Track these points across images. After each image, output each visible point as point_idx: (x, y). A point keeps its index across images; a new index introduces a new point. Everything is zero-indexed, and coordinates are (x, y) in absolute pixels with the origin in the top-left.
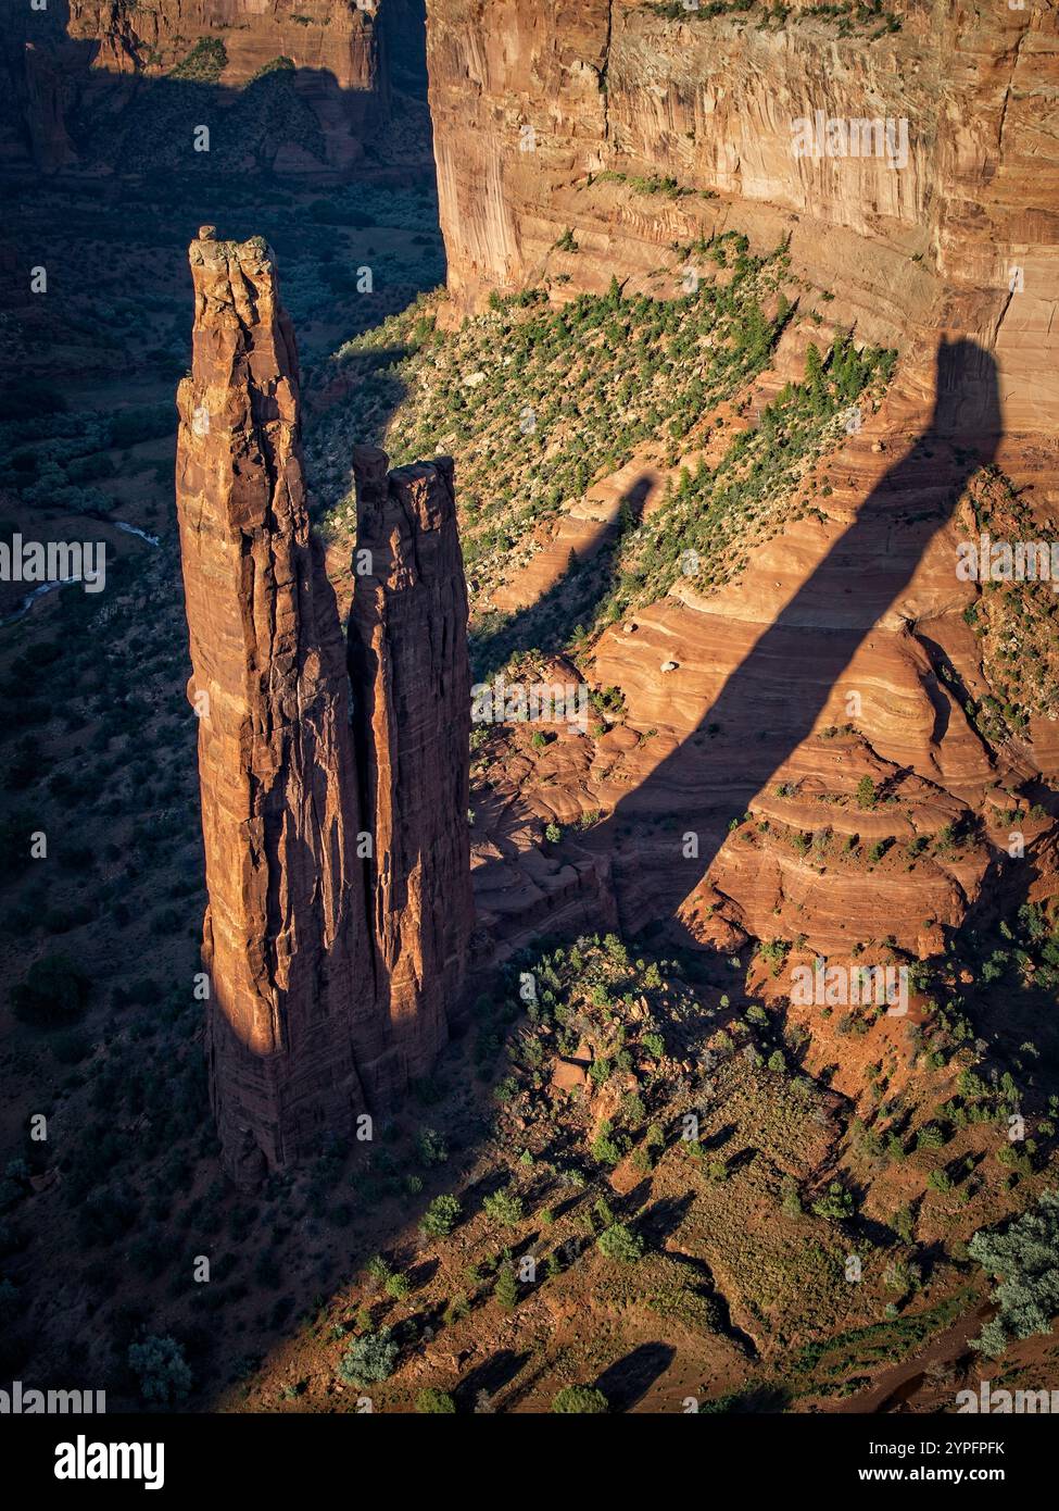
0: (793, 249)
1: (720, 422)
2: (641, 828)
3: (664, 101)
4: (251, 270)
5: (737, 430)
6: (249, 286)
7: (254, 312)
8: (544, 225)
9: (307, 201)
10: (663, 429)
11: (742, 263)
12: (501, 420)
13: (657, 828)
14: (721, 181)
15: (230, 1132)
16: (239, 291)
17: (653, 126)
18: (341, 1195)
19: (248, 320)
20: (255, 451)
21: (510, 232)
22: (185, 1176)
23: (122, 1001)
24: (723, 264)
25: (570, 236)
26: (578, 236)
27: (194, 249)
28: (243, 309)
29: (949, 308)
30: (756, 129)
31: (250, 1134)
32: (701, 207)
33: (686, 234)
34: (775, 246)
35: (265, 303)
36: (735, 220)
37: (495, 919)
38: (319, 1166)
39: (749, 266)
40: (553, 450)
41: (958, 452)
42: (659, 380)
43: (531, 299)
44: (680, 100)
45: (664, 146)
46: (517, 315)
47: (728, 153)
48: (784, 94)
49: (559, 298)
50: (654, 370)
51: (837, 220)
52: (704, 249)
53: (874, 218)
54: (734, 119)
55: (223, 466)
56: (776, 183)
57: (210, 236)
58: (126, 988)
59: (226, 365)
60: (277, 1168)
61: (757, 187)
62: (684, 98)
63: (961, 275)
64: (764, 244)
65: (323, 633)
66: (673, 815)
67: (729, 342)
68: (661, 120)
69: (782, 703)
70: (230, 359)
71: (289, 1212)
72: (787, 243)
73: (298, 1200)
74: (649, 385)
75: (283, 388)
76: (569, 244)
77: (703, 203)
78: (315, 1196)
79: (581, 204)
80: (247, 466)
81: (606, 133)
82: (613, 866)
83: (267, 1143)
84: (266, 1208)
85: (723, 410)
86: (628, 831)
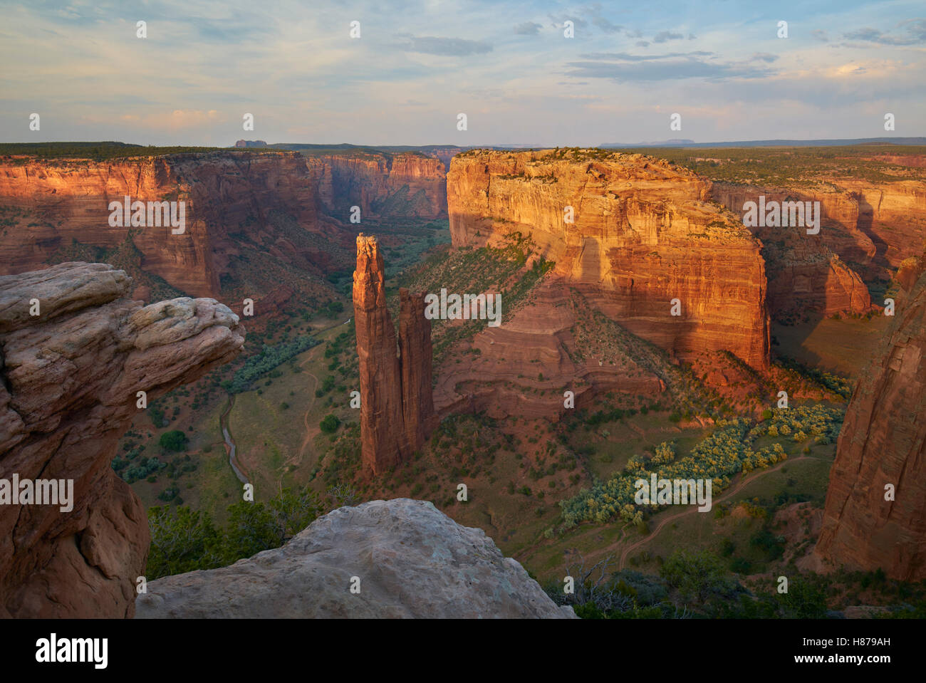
0: (533, 236)
1: (511, 280)
2: (482, 385)
3: (502, 199)
4: (371, 244)
5: (515, 282)
6: (370, 247)
7: (372, 254)
8: (473, 230)
9: (427, 223)
10: (497, 281)
11: (519, 240)
12: (458, 279)
13: (486, 385)
14: (515, 219)
15: (365, 465)
16: (368, 249)
17: (499, 205)
18: (392, 482)
19: (370, 256)
20: (371, 289)
21: (465, 231)
22: (353, 475)
23: (347, 427)
24: (515, 240)
25: (479, 232)
26: (481, 233)
27: (358, 238)
28: (369, 253)
29: (568, 251)
30: (524, 206)
31: (369, 465)
32: (510, 225)
33: (507, 232)
34: (528, 235)
35: (374, 252)
36: (519, 229)
37: (440, 409)
38: (386, 474)
39: (520, 241)
40: (470, 286)
41: (571, 288)
42: (497, 269)
43: (468, 248)
44: (506, 199)
45: (502, 211)
46: (464, 252)
47: (517, 212)
48: (530, 198)
49: (475, 248)
50: (496, 267)
51: (543, 229)
52: (511, 236)
53: (551, 228)
54: (518, 204)
55: (363, 293)
56: (529, 219)
57: (362, 235)
58: (348, 424)
59: (364, 268)
60: (376, 474)
61: (524, 220)
62: (507, 198)
63: (571, 243)
64: (525, 235)
65: (390, 335)
66: (491, 382)
67: (515, 259)
68: (502, 204)
69: (521, 353)
70: (365, 266)
71: (378, 486)
72: (530, 236)
73: (380, 482)
74: (495, 270)
75: (379, 273)
76: (478, 234)
77: (511, 225)
78: (385, 482)
79: (481, 225)
80: (369, 293)
81: (488, 207)
82: (473, 395)
83: (373, 467)
84: (372, 484)
85: (512, 277)
86: (479, 386)
